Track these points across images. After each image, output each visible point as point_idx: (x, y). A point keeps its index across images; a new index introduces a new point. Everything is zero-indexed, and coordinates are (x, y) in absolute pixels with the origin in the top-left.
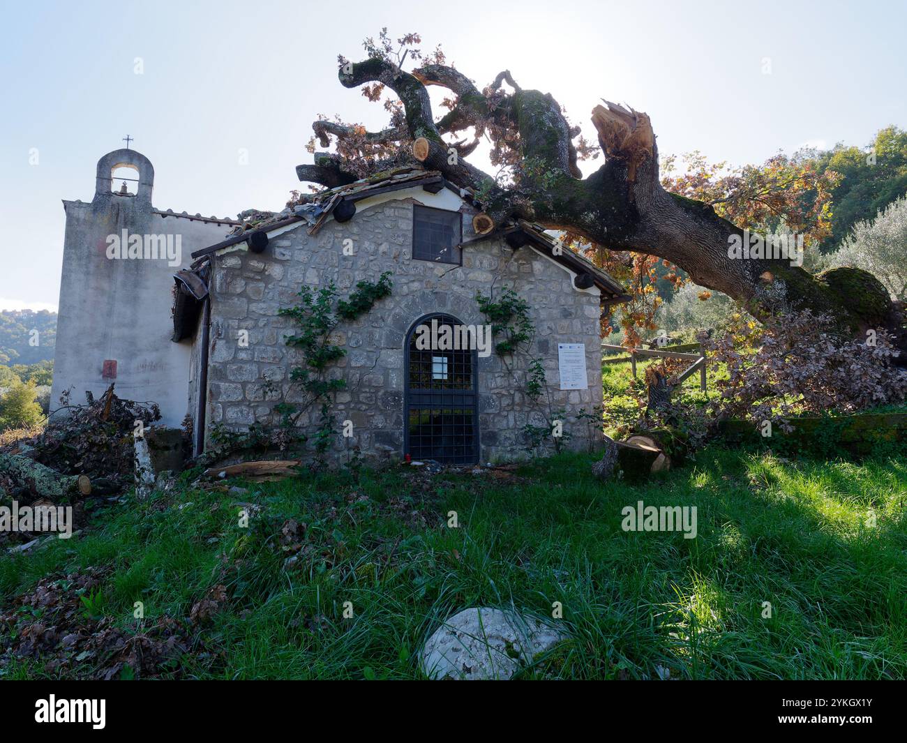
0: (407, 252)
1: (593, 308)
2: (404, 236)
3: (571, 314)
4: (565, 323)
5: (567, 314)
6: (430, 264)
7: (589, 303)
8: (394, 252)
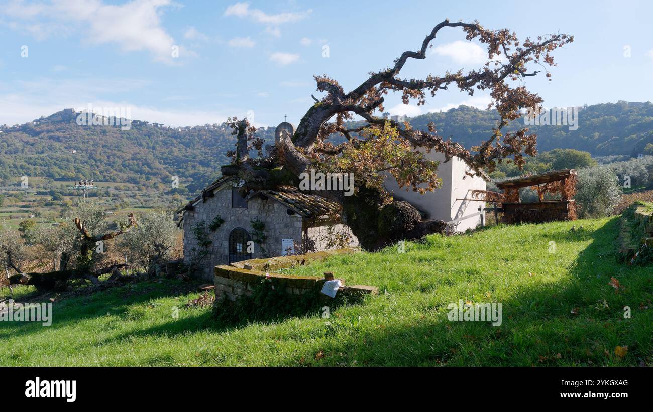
0: (230, 205)
1: (298, 223)
2: (229, 200)
3: (288, 226)
4: (286, 230)
5: (287, 226)
6: (238, 209)
7: (297, 221)
8: (226, 206)
